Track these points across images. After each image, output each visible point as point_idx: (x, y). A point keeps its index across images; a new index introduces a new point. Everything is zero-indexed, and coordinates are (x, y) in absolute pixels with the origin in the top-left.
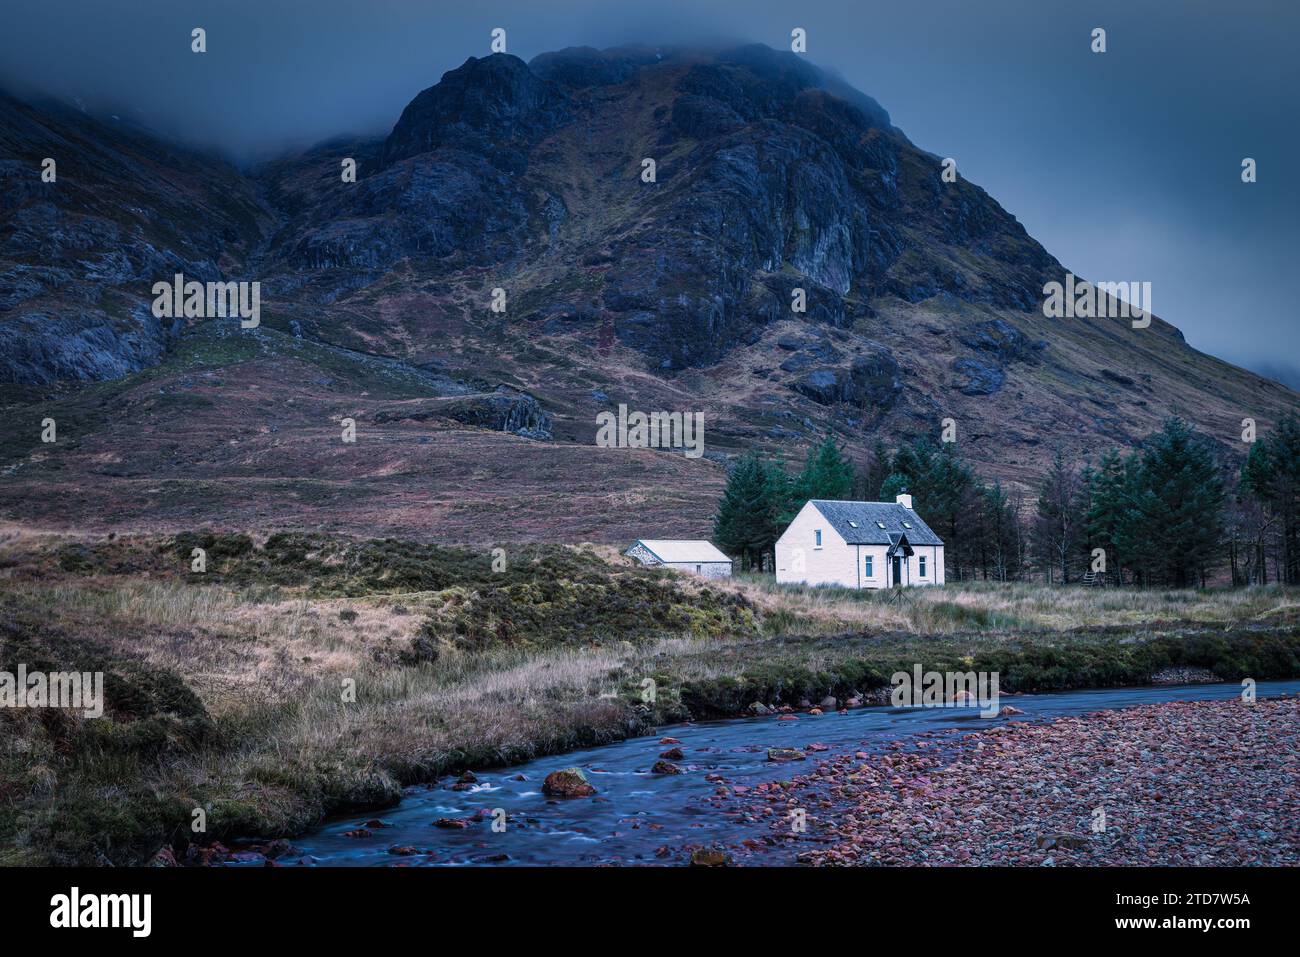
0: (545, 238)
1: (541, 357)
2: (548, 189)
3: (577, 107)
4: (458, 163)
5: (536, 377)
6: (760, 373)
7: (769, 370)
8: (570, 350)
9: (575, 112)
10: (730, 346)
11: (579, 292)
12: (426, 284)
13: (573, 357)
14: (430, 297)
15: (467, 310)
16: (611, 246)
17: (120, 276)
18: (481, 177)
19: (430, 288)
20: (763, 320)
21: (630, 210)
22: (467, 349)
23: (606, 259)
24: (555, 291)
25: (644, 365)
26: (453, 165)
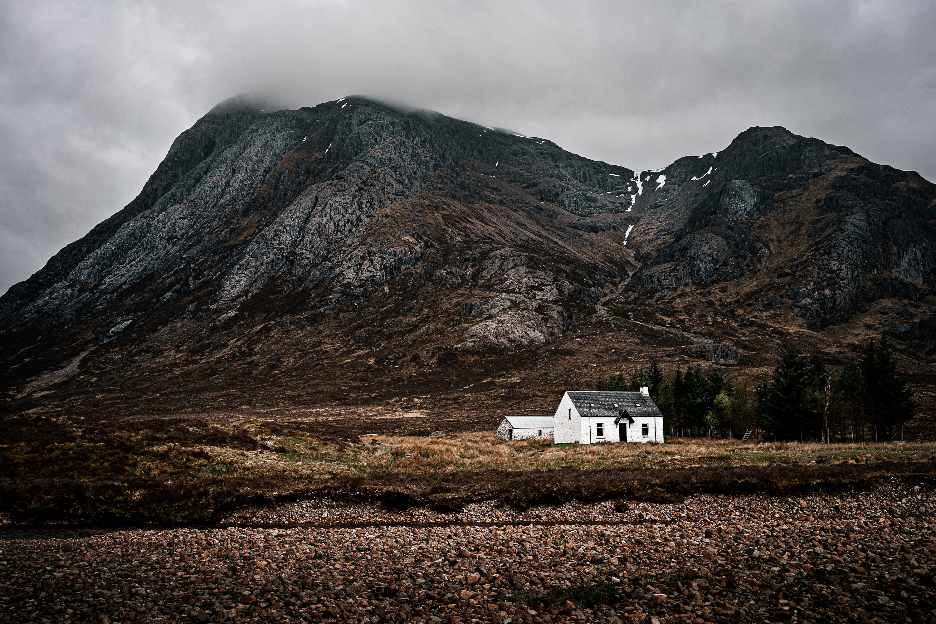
0: (759, 266)
1: (752, 324)
2: (762, 242)
3: (777, 202)
4: (715, 233)
5: (747, 334)
6: (868, 327)
7: (874, 325)
8: (768, 320)
9: (776, 204)
10: (853, 314)
11: (773, 291)
12: (698, 292)
13: (769, 323)
14: (701, 298)
15: (717, 304)
16: (791, 268)
17: (552, 297)
18: (726, 239)
19: (701, 294)
20: (871, 300)
21: (802, 249)
22: (715, 322)
23: (788, 274)
24: (762, 291)
25: (806, 325)
26: (713, 235)
